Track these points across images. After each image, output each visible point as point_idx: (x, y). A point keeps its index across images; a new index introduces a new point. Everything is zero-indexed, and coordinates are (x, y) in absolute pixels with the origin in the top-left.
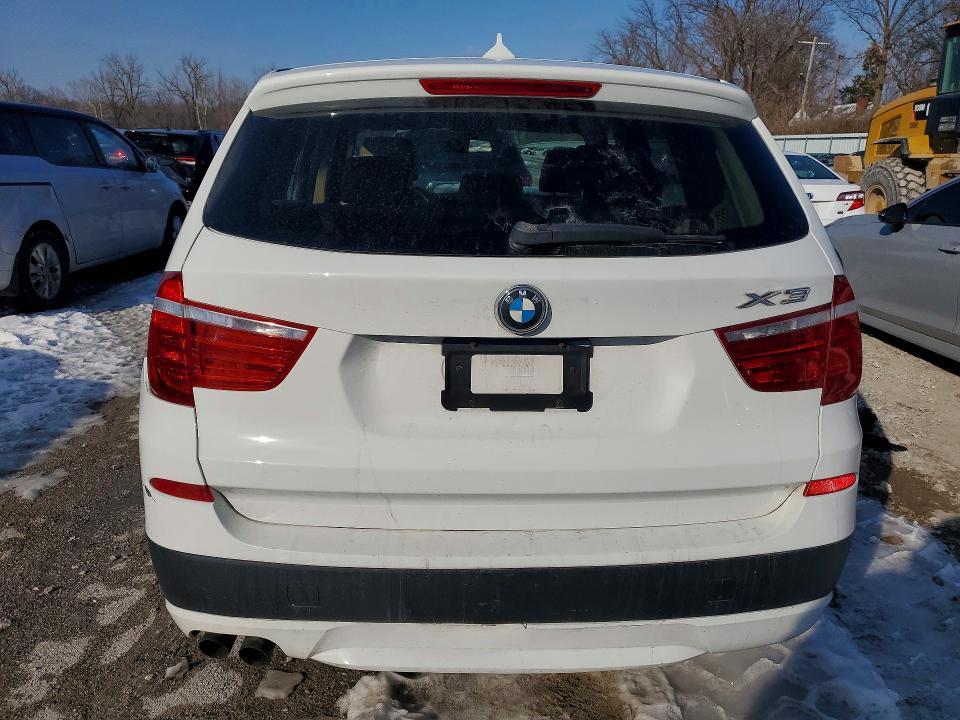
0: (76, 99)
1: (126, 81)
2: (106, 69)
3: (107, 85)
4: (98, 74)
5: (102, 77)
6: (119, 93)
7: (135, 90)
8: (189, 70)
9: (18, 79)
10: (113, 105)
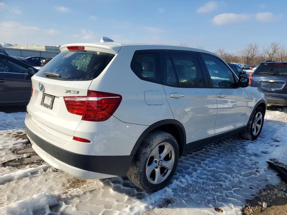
0: (238, 56)
1: (253, 51)
2: (248, 48)
3: (247, 52)
4: (245, 49)
5: (246, 50)
6: (250, 54)
7: (255, 53)
8: (273, 47)
9: (224, 51)
10: (248, 58)
